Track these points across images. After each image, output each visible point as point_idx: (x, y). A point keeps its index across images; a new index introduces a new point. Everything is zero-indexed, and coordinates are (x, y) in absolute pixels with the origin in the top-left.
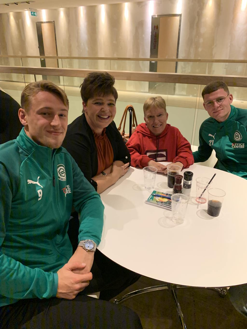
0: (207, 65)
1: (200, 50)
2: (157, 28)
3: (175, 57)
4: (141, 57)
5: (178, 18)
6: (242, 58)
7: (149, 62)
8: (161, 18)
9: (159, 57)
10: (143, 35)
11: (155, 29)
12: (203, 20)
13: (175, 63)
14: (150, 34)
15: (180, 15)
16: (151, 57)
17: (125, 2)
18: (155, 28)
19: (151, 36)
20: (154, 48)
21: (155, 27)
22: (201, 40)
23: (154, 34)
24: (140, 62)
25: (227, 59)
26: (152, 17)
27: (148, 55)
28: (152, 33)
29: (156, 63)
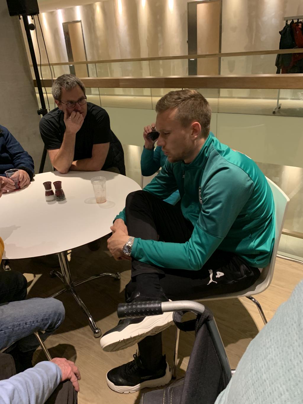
0: (108, 65)
1: (100, 51)
3: (85, 60)
4: (62, 62)
5: (79, 24)
6: (129, 57)
7: (68, 66)
9: (75, 61)
10: (60, 41)
12: (96, 25)
13: (86, 65)
15: (80, 21)
16: (69, 61)
17: (43, 12)
18: (67, 34)
19: (65, 41)
22: (99, 43)
24: (63, 66)
25: (120, 58)
26: (63, 25)
27: (67, 60)
28: (65, 38)
29: (73, 66)
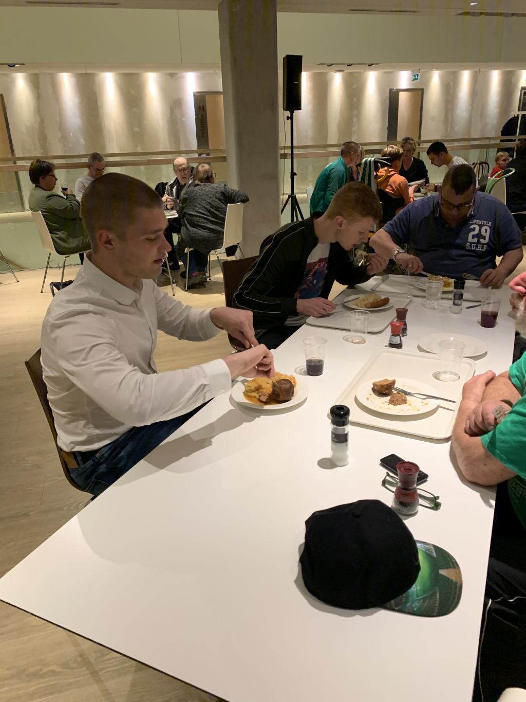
2: (203, 109)
7: (196, 155)
8: (207, 97)
9: (212, 148)
10: (184, 119)
11: (200, 110)
14: (194, 117)
16: (199, 148)
19: (196, 119)
20: (202, 136)
21: (200, 107)
23: (200, 116)
26: (194, 95)
27: (194, 145)
28: (197, 115)
